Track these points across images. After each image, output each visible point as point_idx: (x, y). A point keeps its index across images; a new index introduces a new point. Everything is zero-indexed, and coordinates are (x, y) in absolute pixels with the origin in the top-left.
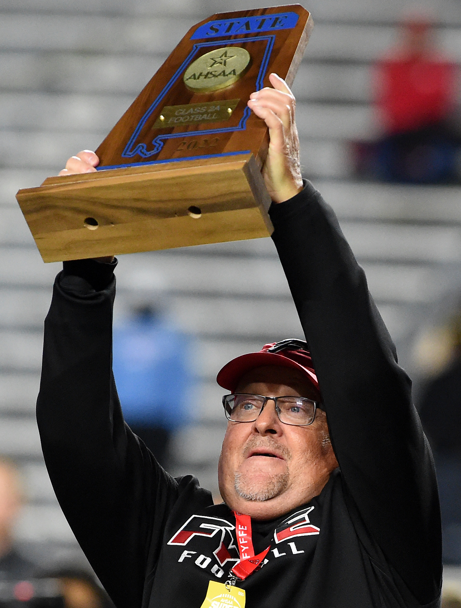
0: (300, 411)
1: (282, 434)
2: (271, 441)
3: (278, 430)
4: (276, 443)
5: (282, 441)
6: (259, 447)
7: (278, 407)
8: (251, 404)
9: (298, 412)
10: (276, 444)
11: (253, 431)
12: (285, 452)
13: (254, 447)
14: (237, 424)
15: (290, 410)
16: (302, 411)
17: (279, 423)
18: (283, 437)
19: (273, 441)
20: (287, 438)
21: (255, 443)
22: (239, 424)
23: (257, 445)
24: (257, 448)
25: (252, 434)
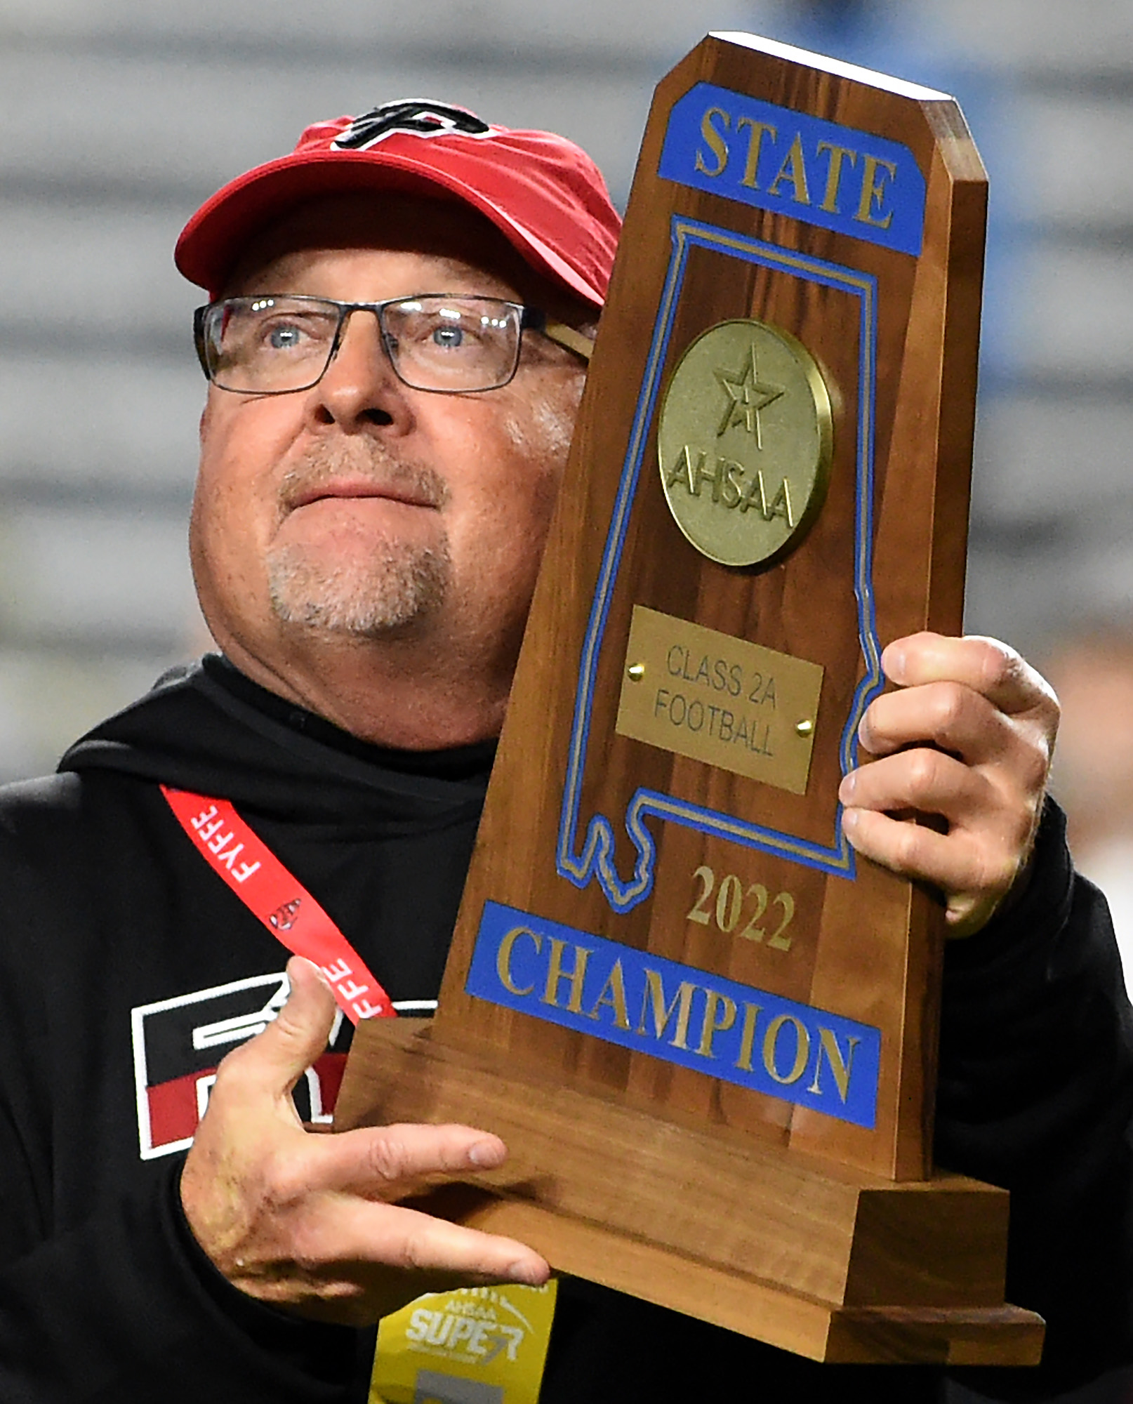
0: (463, 342)
1: (410, 425)
2: (379, 453)
3: (398, 414)
4: (394, 459)
5: (415, 449)
6: (339, 476)
7: (389, 334)
8: (291, 325)
9: (458, 344)
10: (393, 462)
11: (310, 419)
12: (426, 484)
13: (322, 477)
14: (252, 400)
15: (431, 338)
16: (472, 339)
17: (398, 387)
18: (416, 436)
19: (383, 451)
20: (430, 439)
21: (324, 460)
22: (258, 401)
23: (332, 470)
24: (331, 481)
25: (305, 429)
